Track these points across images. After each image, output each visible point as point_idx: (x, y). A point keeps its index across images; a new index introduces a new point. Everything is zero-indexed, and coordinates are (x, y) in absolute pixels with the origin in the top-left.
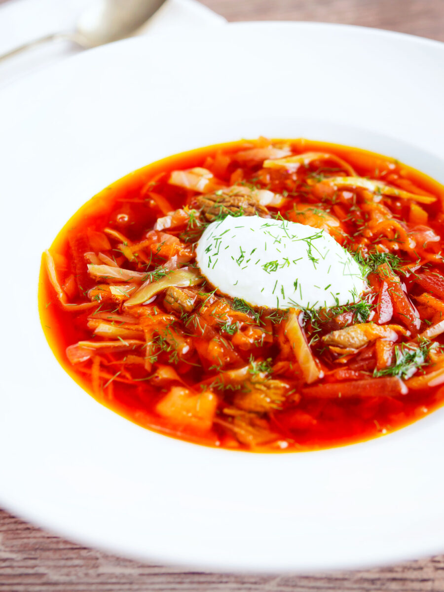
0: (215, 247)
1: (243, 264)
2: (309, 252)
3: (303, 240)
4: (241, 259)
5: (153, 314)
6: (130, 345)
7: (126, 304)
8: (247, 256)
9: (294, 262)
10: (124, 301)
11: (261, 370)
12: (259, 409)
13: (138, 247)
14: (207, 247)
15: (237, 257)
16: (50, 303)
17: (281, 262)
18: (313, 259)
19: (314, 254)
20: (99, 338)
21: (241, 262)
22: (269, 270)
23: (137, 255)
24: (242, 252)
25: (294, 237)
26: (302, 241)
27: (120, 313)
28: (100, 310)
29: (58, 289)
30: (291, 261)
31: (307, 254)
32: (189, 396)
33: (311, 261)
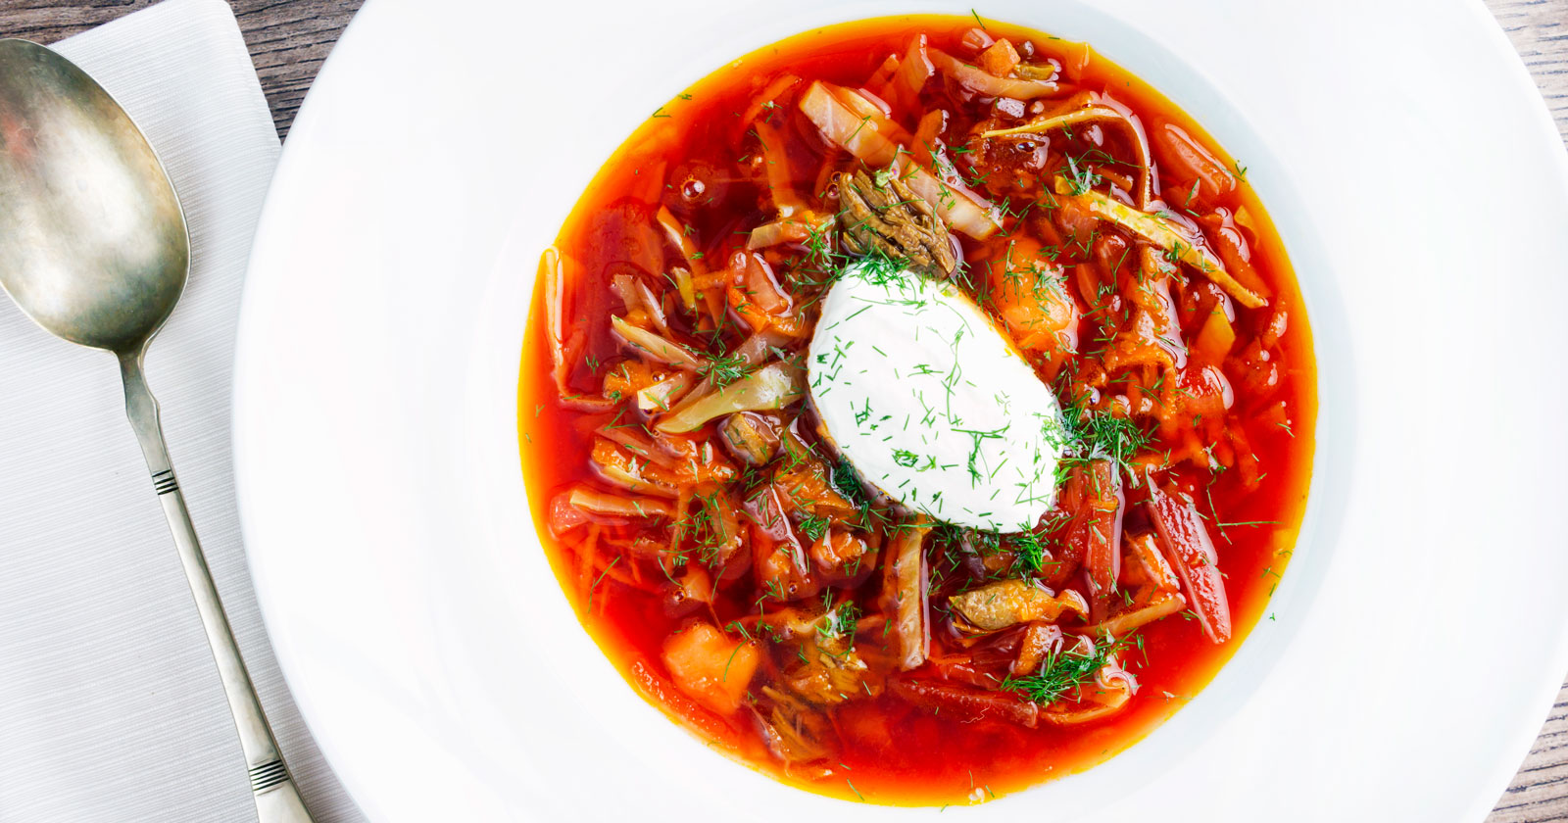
0: (832, 367)
1: (865, 426)
2: (973, 458)
3: (970, 432)
4: (864, 417)
5: (700, 461)
6: (652, 516)
7: (661, 427)
8: (874, 418)
9: (943, 467)
10: (657, 420)
11: (838, 630)
12: (814, 699)
13: (706, 281)
14: (822, 354)
15: (860, 408)
16: (543, 406)
17: (923, 461)
18: (974, 473)
19: (979, 466)
20: (604, 488)
21: (862, 420)
22: (901, 461)
23: (700, 296)
24: (867, 407)
25: (956, 422)
26: (967, 434)
27: (648, 440)
28: (616, 424)
29: (558, 355)
30: (938, 463)
31: (967, 460)
32: (718, 648)
33: (971, 474)
